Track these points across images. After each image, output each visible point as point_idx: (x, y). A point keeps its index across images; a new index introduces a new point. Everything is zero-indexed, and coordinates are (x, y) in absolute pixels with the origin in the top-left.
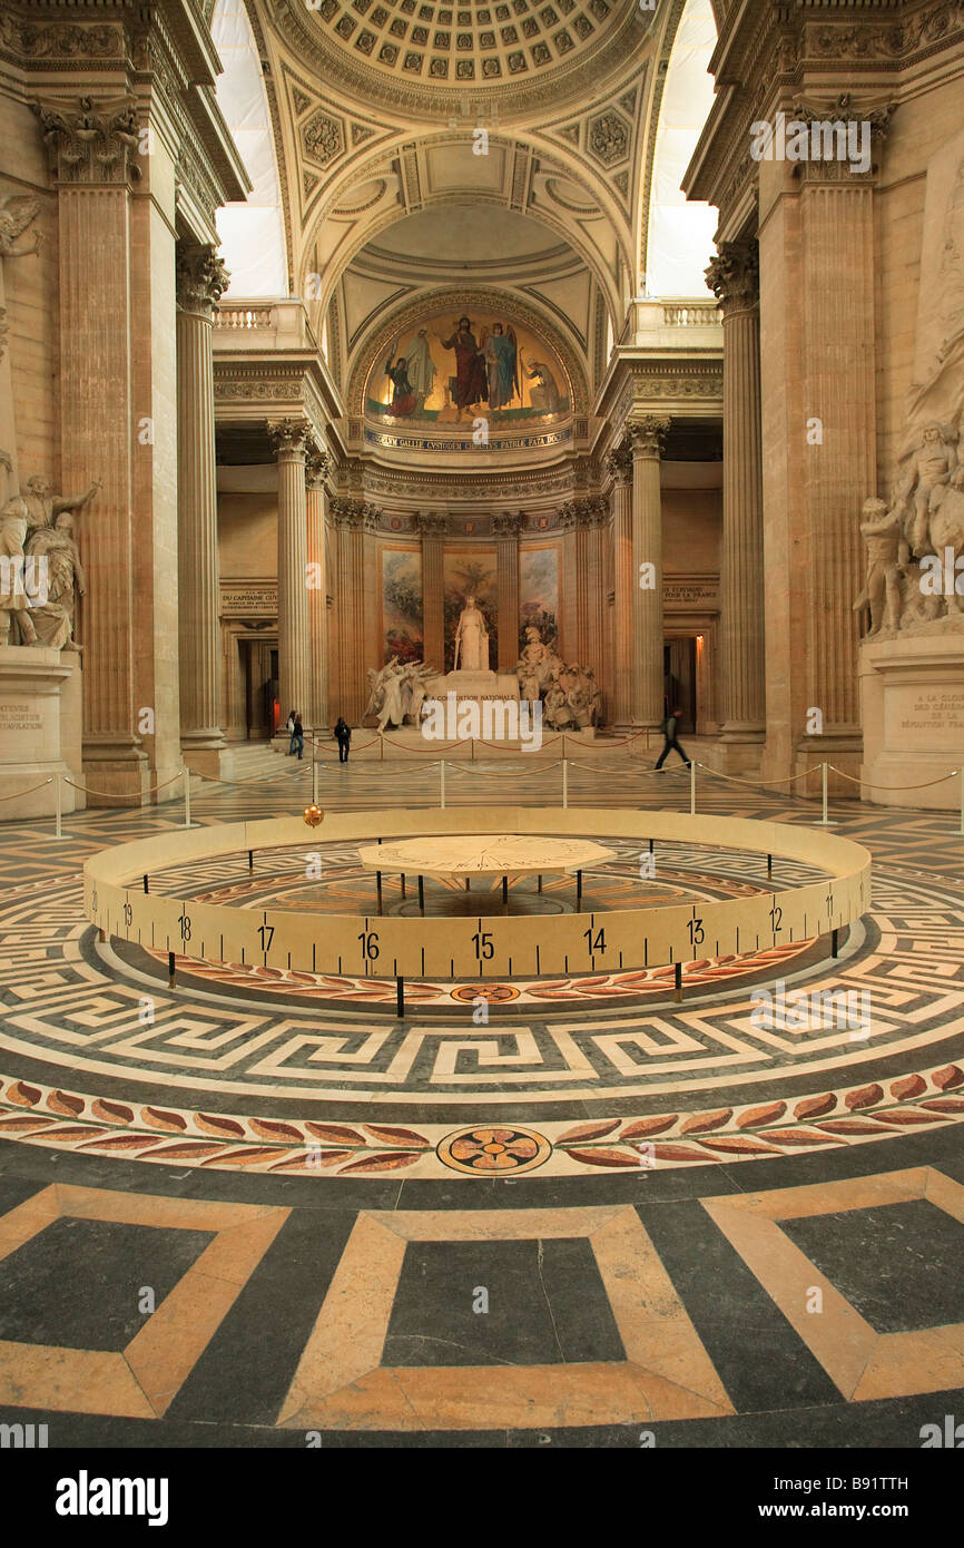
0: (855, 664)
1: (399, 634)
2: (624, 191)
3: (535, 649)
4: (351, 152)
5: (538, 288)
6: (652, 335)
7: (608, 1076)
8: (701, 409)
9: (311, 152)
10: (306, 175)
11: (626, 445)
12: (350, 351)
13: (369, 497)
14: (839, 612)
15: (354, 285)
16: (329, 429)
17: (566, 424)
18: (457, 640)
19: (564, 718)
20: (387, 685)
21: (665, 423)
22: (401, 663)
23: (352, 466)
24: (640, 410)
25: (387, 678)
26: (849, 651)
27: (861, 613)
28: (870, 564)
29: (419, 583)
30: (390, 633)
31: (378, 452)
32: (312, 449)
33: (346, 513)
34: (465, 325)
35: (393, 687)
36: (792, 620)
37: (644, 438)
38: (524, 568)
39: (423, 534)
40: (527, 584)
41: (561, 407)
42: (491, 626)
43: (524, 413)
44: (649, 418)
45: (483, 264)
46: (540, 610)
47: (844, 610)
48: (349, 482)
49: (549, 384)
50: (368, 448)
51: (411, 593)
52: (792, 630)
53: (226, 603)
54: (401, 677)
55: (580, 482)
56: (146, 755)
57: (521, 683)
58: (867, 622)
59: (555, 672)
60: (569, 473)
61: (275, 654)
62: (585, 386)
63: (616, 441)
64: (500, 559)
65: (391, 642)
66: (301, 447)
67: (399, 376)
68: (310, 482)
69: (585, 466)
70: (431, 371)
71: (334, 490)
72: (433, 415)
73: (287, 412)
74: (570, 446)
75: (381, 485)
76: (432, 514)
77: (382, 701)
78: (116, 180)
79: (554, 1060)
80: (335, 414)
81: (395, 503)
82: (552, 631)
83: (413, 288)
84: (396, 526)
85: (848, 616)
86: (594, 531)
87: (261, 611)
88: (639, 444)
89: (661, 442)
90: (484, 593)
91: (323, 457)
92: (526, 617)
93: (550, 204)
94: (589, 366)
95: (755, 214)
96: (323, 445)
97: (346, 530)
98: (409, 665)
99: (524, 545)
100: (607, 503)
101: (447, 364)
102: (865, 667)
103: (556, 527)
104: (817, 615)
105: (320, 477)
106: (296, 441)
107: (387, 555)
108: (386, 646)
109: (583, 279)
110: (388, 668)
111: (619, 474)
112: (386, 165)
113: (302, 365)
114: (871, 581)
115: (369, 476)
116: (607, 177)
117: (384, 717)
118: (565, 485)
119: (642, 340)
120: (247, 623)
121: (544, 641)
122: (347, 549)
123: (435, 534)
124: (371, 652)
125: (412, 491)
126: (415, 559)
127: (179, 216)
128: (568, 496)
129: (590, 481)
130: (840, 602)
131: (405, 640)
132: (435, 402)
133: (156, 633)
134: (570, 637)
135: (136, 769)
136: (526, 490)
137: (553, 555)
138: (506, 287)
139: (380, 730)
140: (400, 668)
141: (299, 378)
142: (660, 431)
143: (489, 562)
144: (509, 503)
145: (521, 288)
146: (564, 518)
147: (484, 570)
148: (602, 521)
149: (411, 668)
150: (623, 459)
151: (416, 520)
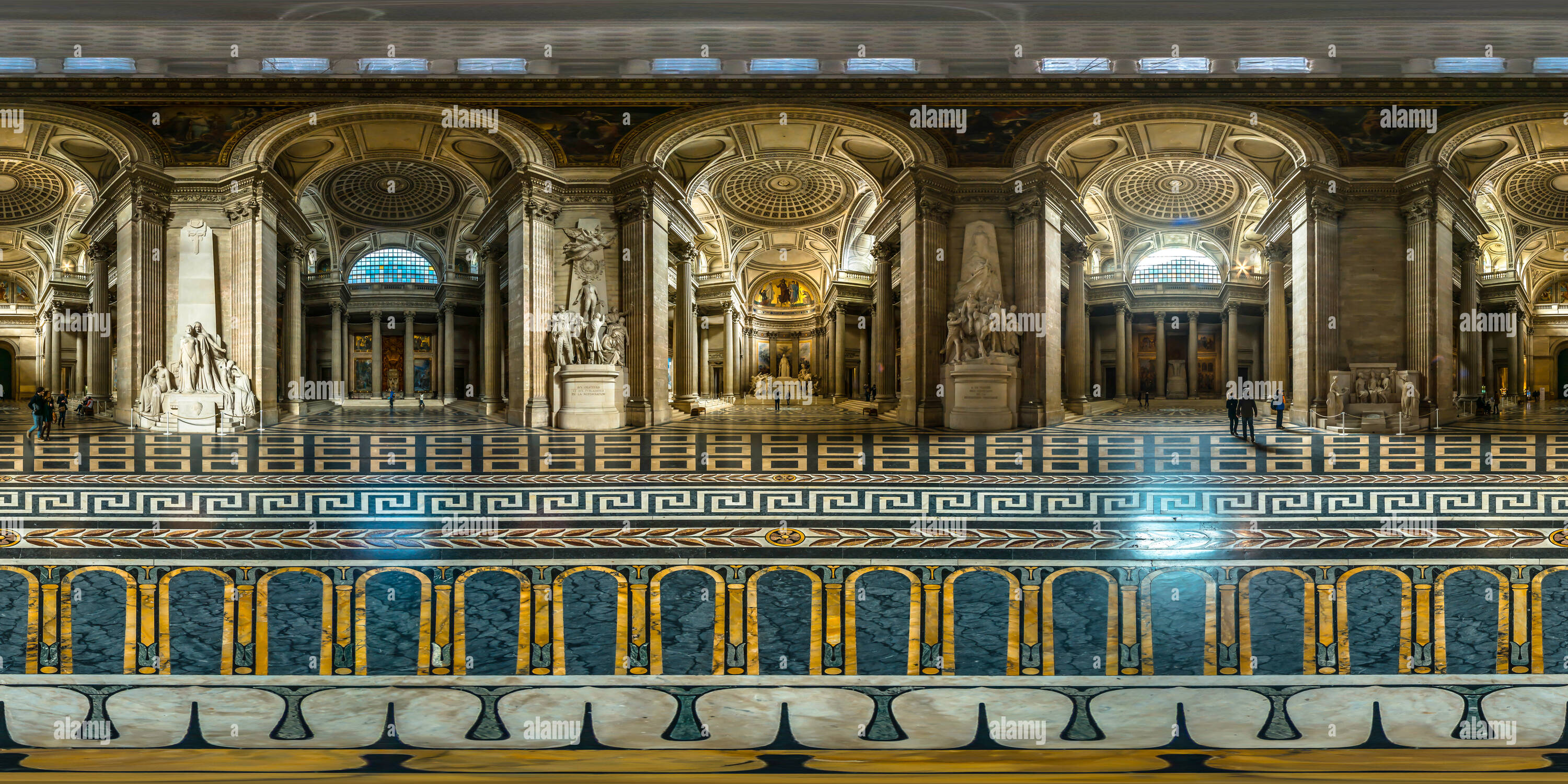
1: (763, 367)
2: (835, 244)
3: (803, 371)
4: (747, 234)
5: (806, 272)
6: (844, 278)
11: (834, 311)
12: (749, 287)
13: (754, 327)
15: (749, 271)
16: (741, 306)
17: (814, 306)
18: (780, 367)
21: (846, 304)
22: (762, 374)
23: (750, 318)
24: (840, 300)
28: (949, 336)
29: (768, 352)
30: (760, 367)
31: (756, 314)
32: (735, 311)
33: (748, 332)
34: (783, 281)
37: (839, 309)
38: (800, 348)
39: (770, 338)
40: (801, 352)
41: (812, 303)
42: (790, 362)
43: (801, 305)
44: (841, 303)
45: (790, 265)
46: (805, 361)
48: (749, 322)
49: (809, 297)
50: (754, 313)
51: (766, 355)
55: (817, 323)
56: (650, 406)
59: (809, 378)
60: (814, 321)
61: (723, 372)
62: (820, 297)
63: (830, 310)
64: (793, 345)
65: (760, 370)
66: (731, 309)
67: (764, 295)
68: (734, 320)
69: (819, 319)
70: (773, 293)
71: (744, 325)
72: (774, 305)
73: (727, 300)
74: (815, 313)
75: (758, 324)
76: (773, 332)
80: (743, 302)
81: (762, 329)
83: (767, 272)
84: (762, 335)
86: (823, 337)
87: (720, 359)
88: (837, 310)
89: (844, 310)
91: (738, 313)
92: (800, 362)
93: (811, 248)
94: (821, 292)
96: (739, 310)
97: (748, 337)
99: (800, 341)
100: (827, 328)
101: (778, 291)
103: (810, 336)
105: (739, 319)
106: (729, 307)
107: (759, 344)
109: (820, 270)
110: (759, 376)
111: (831, 318)
112: (759, 238)
113: (732, 286)
114: (948, 343)
115: (754, 322)
116: (830, 240)
118: (813, 324)
119: (840, 280)
120: (715, 363)
121: (806, 369)
122: (748, 342)
123: (774, 338)
124: (754, 371)
125: (767, 326)
128: (814, 327)
129: (822, 322)
132: (774, 301)
134: (814, 368)
135: (645, 411)
136: (801, 326)
137: (809, 344)
138: (796, 271)
140: (762, 376)
141: (731, 290)
142: (843, 306)
143: (790, 346)
144: (796, 329)
145: (801, 272)
146: (811, 333)
148: (824, 334)
149: (765, 376)
150: (833, 315)
151: (768, 334)
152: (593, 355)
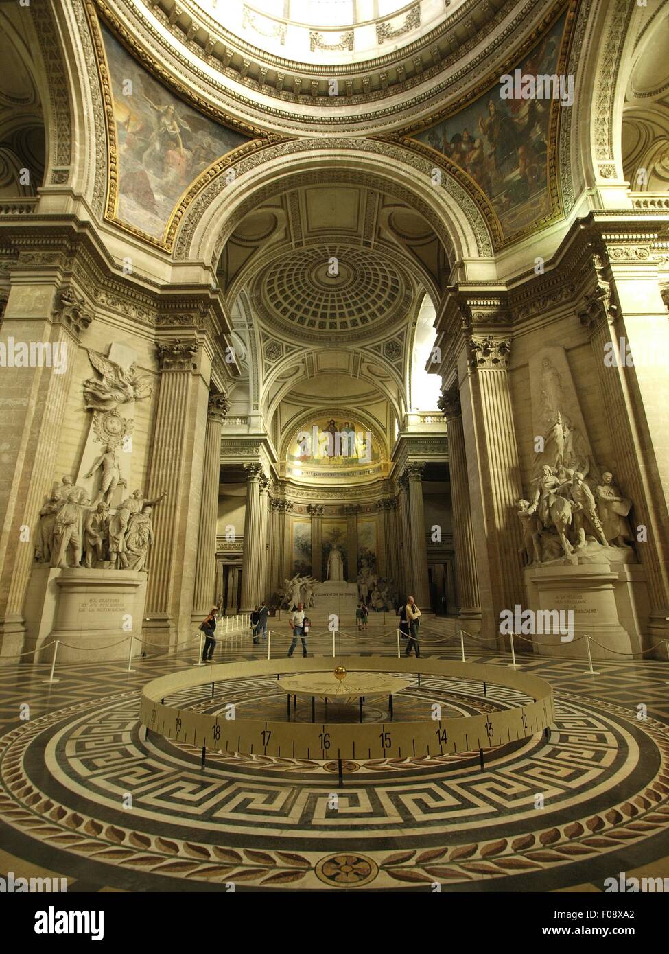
0: (522, 579)
1: (301, 562)
2: (400, 370)
3: (365, 570)
4: (285, 356)
5: (365, 408)
6: (415, 426)
7: (409, 822)
8: (439, 458)
9: (269, 356)
10: (266, 364)
11: (405, 474)
12: (281, 434)
13: (288, 498)
14: (512, 554)
15: (284, 407)
16: (271, 467)
17: (378, 465)
18: (328, 565)
19: (380, 605)
20: (294, 587)
21: (423, 465)
22: (301, 576)
23: (281, 483)
24: (411, 459)
25: (294, 584)
26: (519, 573)
27: (523, 554)
28: (524, 530)
29: (310, 537)
30: (296, 561)
31: (292, 477)
32: (263, 477)
33: (279, 505)
34: (333, 423)
35: (297, 589)
36: (490, 558)
37: (414, 472)
38: (360, 531)
39: (313, 515)
40: (361, 538)
41: (376, 458)
42: (344, 559)
44: (415, 463)
45: (341, 398)
46: (368, 551)
47: (514, 552)
48: (279, 491)
50: (288, 476)
51: (306, 542)
52: (490, 562)
53: (219, 547)
54: (301, 584)
55: (385, 491)
56: (174, 625)
57: (359, 587)
58: (526, 559)
59: (375, 582)
60: (379, 487)
61: (240, 571)
62: (386, 448)
63: (401, 473)
64: (348, 527)
65: (296, 566)
66: (258, 475)
68: (261, 491)
69: (387, 484)
71: (272, 495)
72: (317, 461)
73: (253, 461)
74: (379, 475)
75: (294, 492)
76: (317, 505)
77: (291, 596)
78: (186, 369)
79: (379, 811)
80: (274, 461)
81: (300, 500)
82: (374, 561)
83: (310, 408)
84: (300, 511)
85: (516, 556)
86: (392, 513)
87: (235, 551)
88: (411, 474)
89: (422, 473)
90: (341, 542)
91: (267, 480)
92: (360, 554)
93: (369, 375)
94: (387, 440)
95: (457, 380)
96: (268, 474)
97: (277, 512)
98: (305, 578)
99: (359, 519)
100: (398, 500)
102: (528, 581)
103: (375, 511)
104: (501, 555)
105: (266, 489)
106: (256, 473)
107: (295, 525)
108: (294, 568)
109: (384, 404)
110: (295, 580)
111: (402, 487)
112: (299, 361)
113: (260, 440)
114: (525, 539)
115: (289, 488)
116: (393, 364)
117: (292, 604)
118: (378, 492)
119: (411, 429)
120: (228, 557)
121: (370, 566)
122: (277, 521)
123: (318, 515)
124: (286, 570)
125: (308, 495)
126: (309, 526)
127: (211, 382)
128: (380, 497)
129: (390, 490)
130: (512, 550)
131: (303, 565)
133: (184, 563)
134: (382, 564)
135: (168, 632)
136: (360, 494)
137: (374, 524)
138: (350, 407)
139: (290, 611)
140: (301, 579)
141: (259, 446)
142: (420, 468)
144: (352, 500)
145: (357, 408)
146: (377, 507)
147: (341, 531)
148: (396, 508)
149: (306, 580)
150: (404, 481)
151: (309, 508)
152: (114, 557)
